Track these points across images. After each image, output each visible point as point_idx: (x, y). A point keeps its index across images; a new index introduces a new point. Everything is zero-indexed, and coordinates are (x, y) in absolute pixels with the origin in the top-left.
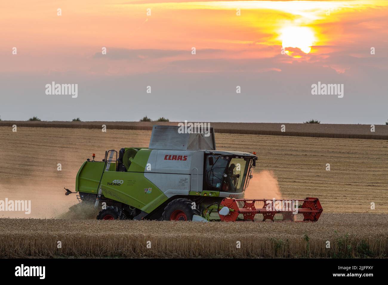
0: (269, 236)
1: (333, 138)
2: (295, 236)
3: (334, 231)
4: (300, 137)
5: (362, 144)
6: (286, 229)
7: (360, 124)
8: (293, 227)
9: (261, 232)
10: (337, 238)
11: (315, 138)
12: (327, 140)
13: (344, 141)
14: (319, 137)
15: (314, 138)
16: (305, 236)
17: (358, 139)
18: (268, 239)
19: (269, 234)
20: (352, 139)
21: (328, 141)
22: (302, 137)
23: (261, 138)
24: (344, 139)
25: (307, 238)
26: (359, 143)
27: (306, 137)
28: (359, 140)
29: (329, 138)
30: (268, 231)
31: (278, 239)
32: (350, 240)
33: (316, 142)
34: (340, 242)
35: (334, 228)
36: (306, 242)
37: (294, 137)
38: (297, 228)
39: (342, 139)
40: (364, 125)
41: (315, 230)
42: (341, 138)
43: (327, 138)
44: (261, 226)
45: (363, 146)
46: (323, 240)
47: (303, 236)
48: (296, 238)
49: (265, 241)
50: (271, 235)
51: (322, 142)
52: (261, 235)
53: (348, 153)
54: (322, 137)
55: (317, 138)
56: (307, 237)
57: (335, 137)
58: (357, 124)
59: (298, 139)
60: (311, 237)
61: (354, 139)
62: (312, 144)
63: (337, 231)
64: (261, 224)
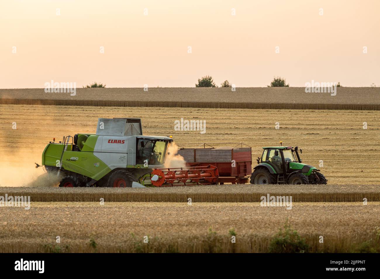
0: (43, 241)
1: (125, 107)
2: (77, 241)
3: (130, 233)
4: (78, 107)
5: (164, 113)
6: (65, 232)
7: (160, 87)
8: (74, 229)
9: (30, 236)
10: (134, 243)
11: (100, 107)
12: (116, 110)
13: (140, 110)
14: (106, 106)
15: (98, 107)
16: (91, 241)
17: (158, 108)
18: (41, 245)
19: (42, 239)
20: (150, 108)
21: (118, 111)
22: (82, 107)
23: (25, 108)
24: (139, 107)
25: (93, 244)
26: (160, 113)
27: (87, 107)
28: (160, 109)
29: (118, 107)
30: (40, 236)
31: (54, 246)
32: (153, 244)
33: (101, 112)
34: (139, 248)
35: (129, 230)
36: (93, 249)
37: (71, 106)
38: (80, 231)
39: (136, 108)
40: (165, 88)
41: (104, 233)
42: (135, 106)
43: (116, 107)
44: (30, 229)
45: (165, 117)
46: (115, 247)
47: (88, 241)
48: (78, 244)
49: (38, 248)
50: (44, 241)
51: (109, 112)
52: (32, 241)
53: (145, 127)
54: (109, 106)
55: (102, 107)
56: (94, 242)
57: (127, 106)
58: (156, 87)
59: (76, 109)
60: (98, 241)
61: (153, 108)
62: (96, 115)
63: (134, 233)
64: (30, 226)
